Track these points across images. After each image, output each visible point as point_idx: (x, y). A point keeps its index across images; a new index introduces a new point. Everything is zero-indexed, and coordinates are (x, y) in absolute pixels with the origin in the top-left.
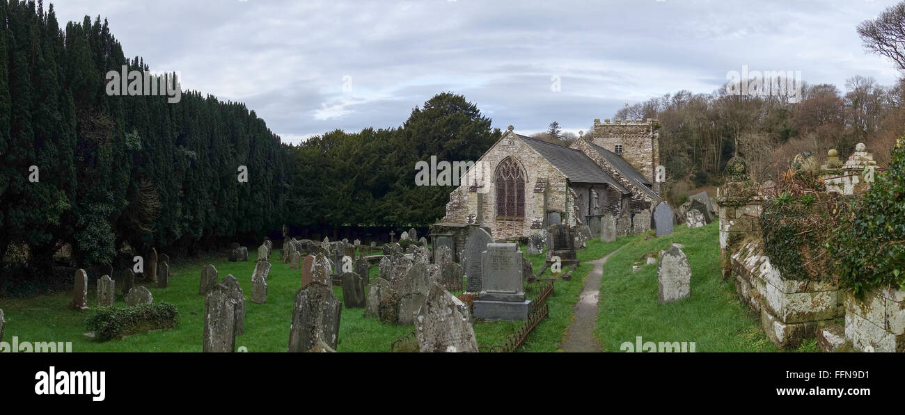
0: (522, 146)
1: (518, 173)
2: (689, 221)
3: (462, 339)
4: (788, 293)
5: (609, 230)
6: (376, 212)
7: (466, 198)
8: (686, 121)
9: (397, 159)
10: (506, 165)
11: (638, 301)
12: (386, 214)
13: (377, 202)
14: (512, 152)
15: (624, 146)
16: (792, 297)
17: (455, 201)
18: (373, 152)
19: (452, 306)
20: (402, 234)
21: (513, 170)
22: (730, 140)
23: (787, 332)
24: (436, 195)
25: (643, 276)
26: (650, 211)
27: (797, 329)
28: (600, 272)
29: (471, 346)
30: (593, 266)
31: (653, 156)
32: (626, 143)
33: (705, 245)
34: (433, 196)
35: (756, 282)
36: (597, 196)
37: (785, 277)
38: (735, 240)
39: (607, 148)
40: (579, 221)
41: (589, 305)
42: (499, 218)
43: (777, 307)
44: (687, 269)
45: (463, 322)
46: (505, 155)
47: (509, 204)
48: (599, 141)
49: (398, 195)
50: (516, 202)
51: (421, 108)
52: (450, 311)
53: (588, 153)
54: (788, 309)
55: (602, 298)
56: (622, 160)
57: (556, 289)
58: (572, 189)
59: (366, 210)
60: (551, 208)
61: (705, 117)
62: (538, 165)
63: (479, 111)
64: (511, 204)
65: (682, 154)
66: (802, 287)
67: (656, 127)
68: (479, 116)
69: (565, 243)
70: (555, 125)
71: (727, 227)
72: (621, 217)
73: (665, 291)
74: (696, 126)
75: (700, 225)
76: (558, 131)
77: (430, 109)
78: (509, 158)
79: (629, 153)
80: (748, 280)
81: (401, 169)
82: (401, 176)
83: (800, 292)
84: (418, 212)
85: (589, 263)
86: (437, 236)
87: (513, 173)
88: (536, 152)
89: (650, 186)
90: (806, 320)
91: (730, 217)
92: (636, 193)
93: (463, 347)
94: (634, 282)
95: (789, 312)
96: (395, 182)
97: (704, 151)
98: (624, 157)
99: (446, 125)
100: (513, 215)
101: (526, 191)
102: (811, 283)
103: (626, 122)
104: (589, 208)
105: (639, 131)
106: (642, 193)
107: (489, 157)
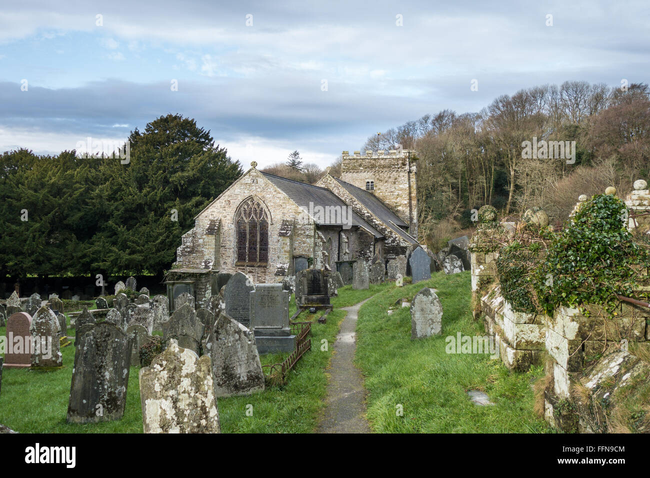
0: (266, 185)
1: (261, 214)
2: (446, 267)
3: (248, 360)
4: (518, 323)
5: (361, 276)
6: (82, 258)
7: (201, 241)
8: (449, 148)
9: (110, 192)
10: (248, 205)
11: (393, 338)
12: (94, 260)
13: (82, 246)
14: (255, 191)
15: (376, 182)
16: (522, 327)
17: (188, 244)
18: (77, 182)
19: (239, 332)
20: (117, 285)
21: (256, 210)
22: (504, 170)
23: (516, 356)
24: (161, 238)
25: (398, 317)
26: (406, 257)
27: (525, 355)
28: (355, 317)
29: (255, 365)
30: (347, 312)
31: (410, 193)
32: (378, 179)
33: (460, 290)
34: (157, 238)
35: (499, 319)
36: (346, 240)
37: (515, 309)
38: (485, 283)
39: (357, 184)
40: (328, 267)
41: (347, 343)
42: (239, 264)
43: (510, 336)
44: (438, 308)
45: (249, 345)
46: (247, 194)
47: (250, 248)
48: (347, 177)
49: (111, 237)
50: (258, 246)
51: (142, 131)
52: (237, 336)
53: (336, 192)
54: (518, 337)
55: (359, 338)
56: (374, 199)
57: (313, 330)
58: (320, 233)
59: (65, 256)
60: (298, 252)
61: (472, 143)
62: (284, 206)
63: (212, 138)
64: (252, 248)
65: (445, 188)
66: (530, 320)
67: (414, 160)
68: (213, 145)
69: (320, 287)
70: (296, 154)
71: (477, 271)
72: (374, 263)
73: (418, 328)
74: (462, 155)
75: (457, 271)
76: (299, 163)
77: (153, 133)
78: (251, 198)
79: (381, 191)
80: (493, 318)
81: (116, 203)
82: (116, 213)
83: (528, 323)
84: (138, 257)
85: (342, 309)
86: (173, 284)
87: (256, 214)
88: (281, 192)
89: (406, 228)
90: (535, 348)
91: (480, 262)
92: (390, 237)
93: (249, 366)
94: (390, 323)
95: (518, 340)
96: (107, 221)
97: (471, 184)
98: (377, 195)
99: (173, 155)
100: (255, 261)
101: (269, 234)
102: (538, 316)
103: (379, 154)
104: (339, 253)
105: (393, 165)
106: (397, 236)
107: (229, 196)
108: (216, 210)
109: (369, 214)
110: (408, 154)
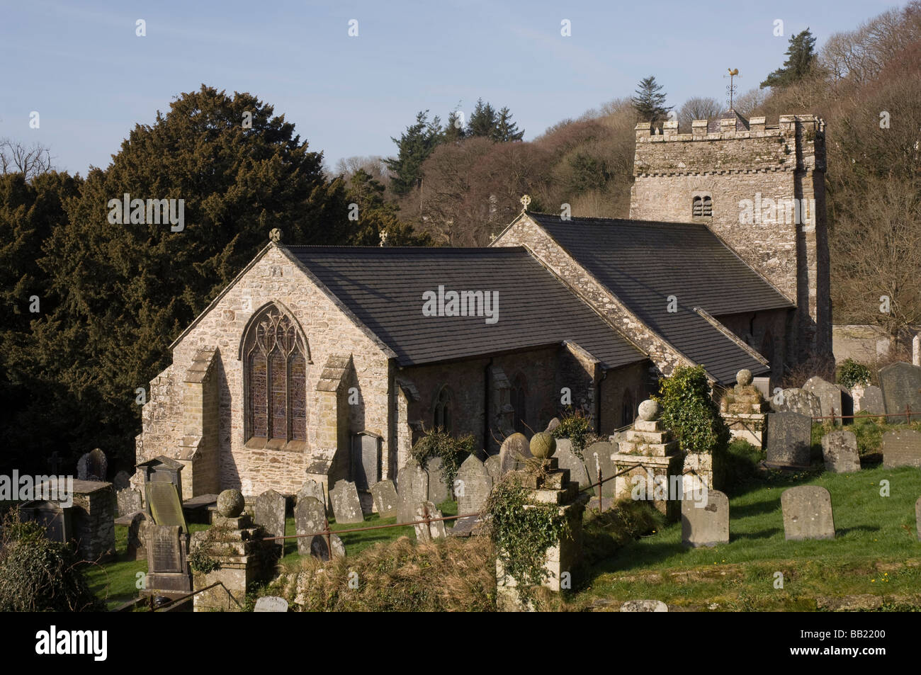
0: (298, 280)
1: (291, 341)
10: (267, 321)
14: (278, 292)
15: (717, 198)
21: (282, 333)
32: (721, 190)
39: (671, 203)
42: (253, 444)
46: (264, 299)
47: (273, 410)
48: (648, 186)
50: (289, 408)
53: (541, 253)
62: (332, 324)
64: (279, 410)
78: (271, 307)
79: (729, 218)
87: (282, 340)
92: (659, 359)
98: (718, 228)
100: (283, 436)
101: (307, 382)
103: (722, 129)
104: (486, 414)
105: (758, 154)
106: (675, 357)
107: (233, 302)
108: (207, 330)
109: (614, 307)
110: (793, 126)
